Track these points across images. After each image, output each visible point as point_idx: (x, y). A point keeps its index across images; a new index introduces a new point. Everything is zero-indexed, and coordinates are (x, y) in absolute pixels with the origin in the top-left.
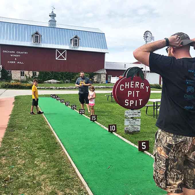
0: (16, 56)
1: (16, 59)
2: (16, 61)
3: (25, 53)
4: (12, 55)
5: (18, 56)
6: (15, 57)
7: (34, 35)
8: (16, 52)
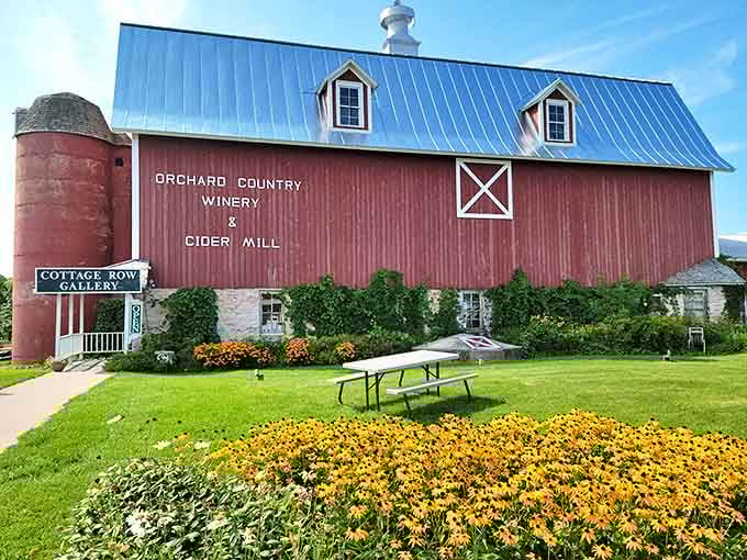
0: (233, 202)
1: (232, 219)
2: (238, 235)
3: (289, 184)
4: (208, 202)
5: (245, 201)
6: (230, 212)
7: (334, 83)
8: (231, 182)
